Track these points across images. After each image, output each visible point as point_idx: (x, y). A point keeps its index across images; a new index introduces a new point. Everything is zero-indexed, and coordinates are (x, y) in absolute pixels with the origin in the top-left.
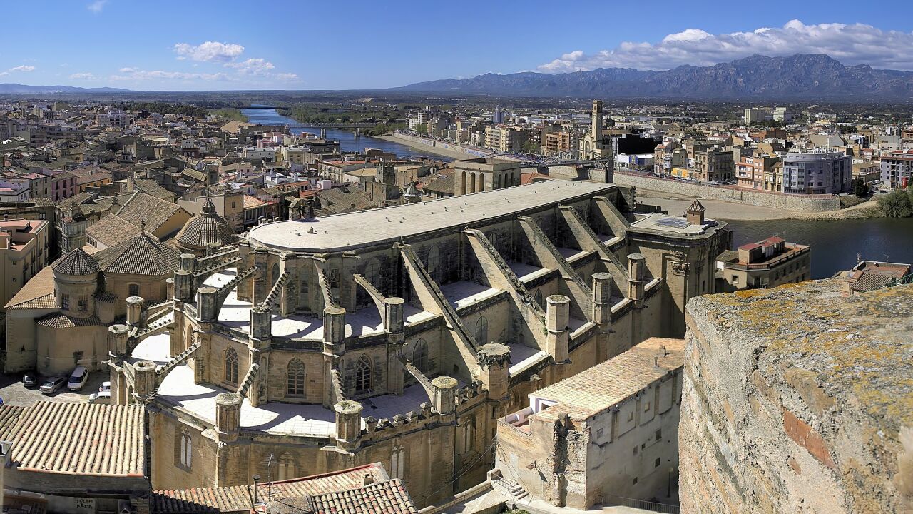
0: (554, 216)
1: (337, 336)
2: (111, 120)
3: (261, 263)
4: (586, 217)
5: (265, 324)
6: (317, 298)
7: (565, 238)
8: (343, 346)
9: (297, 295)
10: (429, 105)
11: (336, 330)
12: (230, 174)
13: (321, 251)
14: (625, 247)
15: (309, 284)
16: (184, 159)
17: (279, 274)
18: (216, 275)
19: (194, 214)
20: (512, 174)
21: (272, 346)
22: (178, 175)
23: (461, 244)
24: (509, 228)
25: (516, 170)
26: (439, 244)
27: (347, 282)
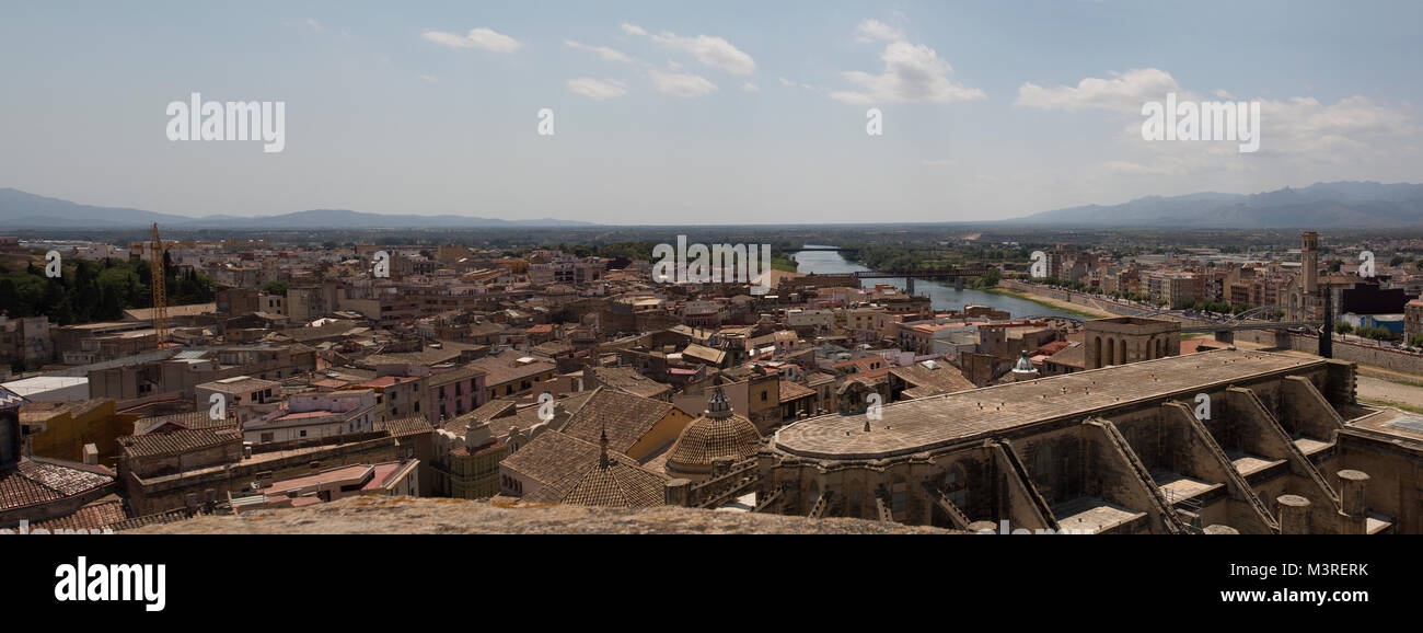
2: (557, 273)
3: (791, 481)
4: (1274, 407)
13: (878, 456)
16: (687, 331)
20: (1167, 340)
22: (678, 355)
23: (1084, 440)
24: (1155, 417)
25: (1174, 334)
26: (1052, 440)
27: (919, 501)
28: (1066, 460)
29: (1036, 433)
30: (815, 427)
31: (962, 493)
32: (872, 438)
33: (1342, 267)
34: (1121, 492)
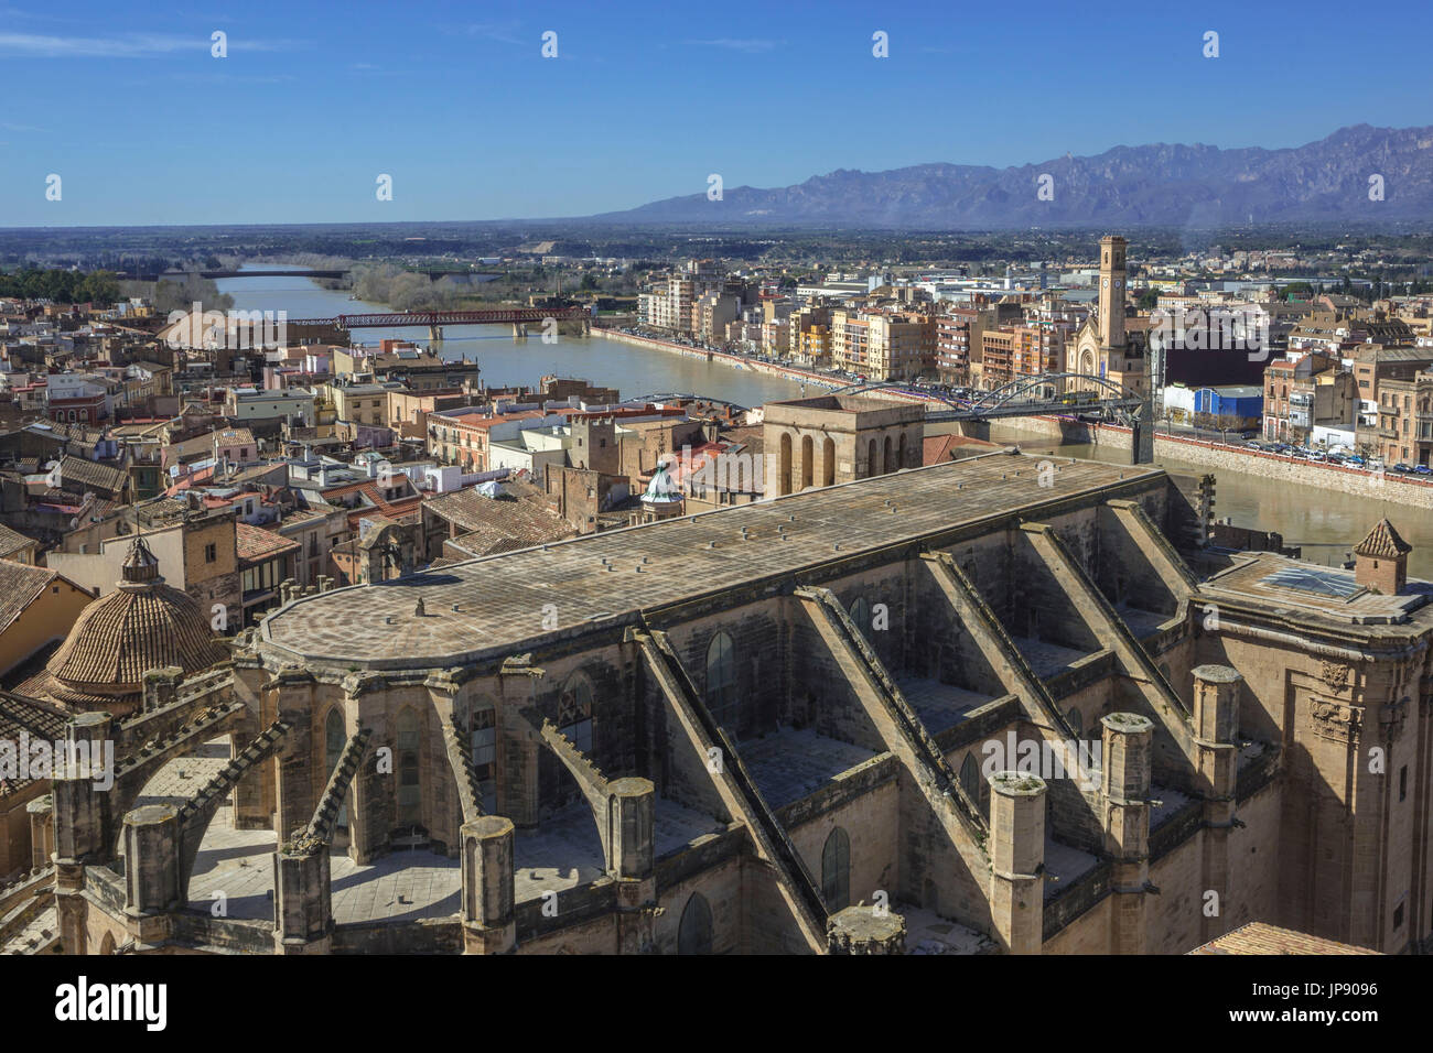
0: (1006, 550)
1: (494, 902)
3: (293, 713)
4: (1086, 555)
5: (314, 892)
6: (442, 795)
7: (1034, 612)
8: (511, 929)
9: (391, 794)
10: (697, 257)
11: (493, 884)
12: (196, 466)
13: (446, 663)
14: (1186, 647)
15: (422, 759)
16: (58, 431)
17: (343, 733)
18: (177, 764)
19: (97, 590)
20: (903, 437)
23: (785, 624)
24: (899, 581)
25: (912, 428)
26: (733, 625)
27: (515, 744)
28: (756, 661)
29: (707, 613)
30: (327, 610)
31: (587, 728)
32: (432, 629)
33: (1161, 301)
34: (848, 718)
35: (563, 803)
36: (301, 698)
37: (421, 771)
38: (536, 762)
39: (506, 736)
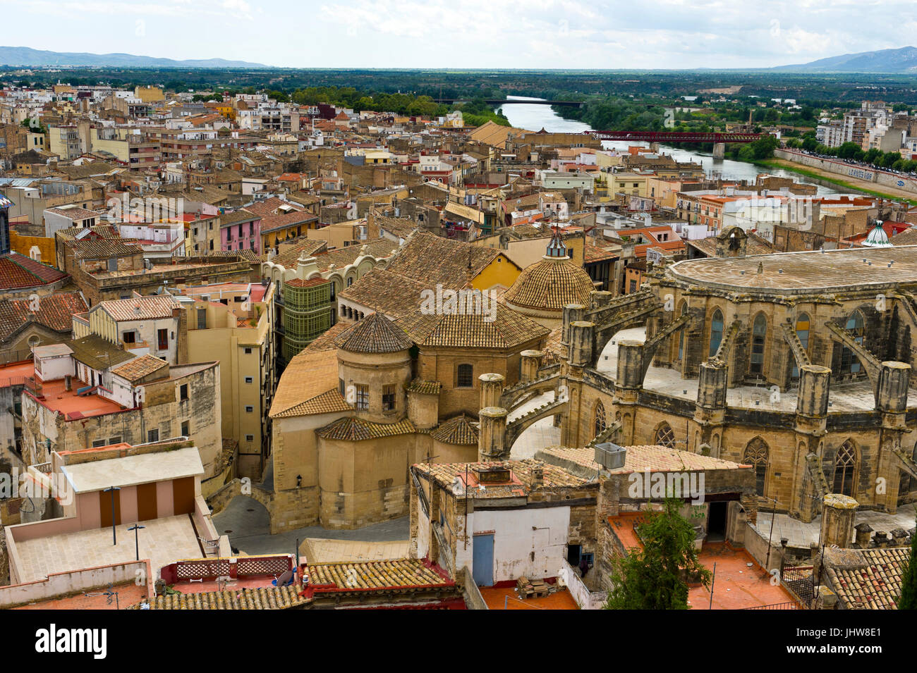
9: (747, 356)
15: (766, 341)
17: (722, 323)
21: (726, 418)
27: (820, 340)
32: (770, 278)
35: (842, 379)
36: (701, 302)
37: (765, 347)
38: (832, 352)
39: (815, 336)
